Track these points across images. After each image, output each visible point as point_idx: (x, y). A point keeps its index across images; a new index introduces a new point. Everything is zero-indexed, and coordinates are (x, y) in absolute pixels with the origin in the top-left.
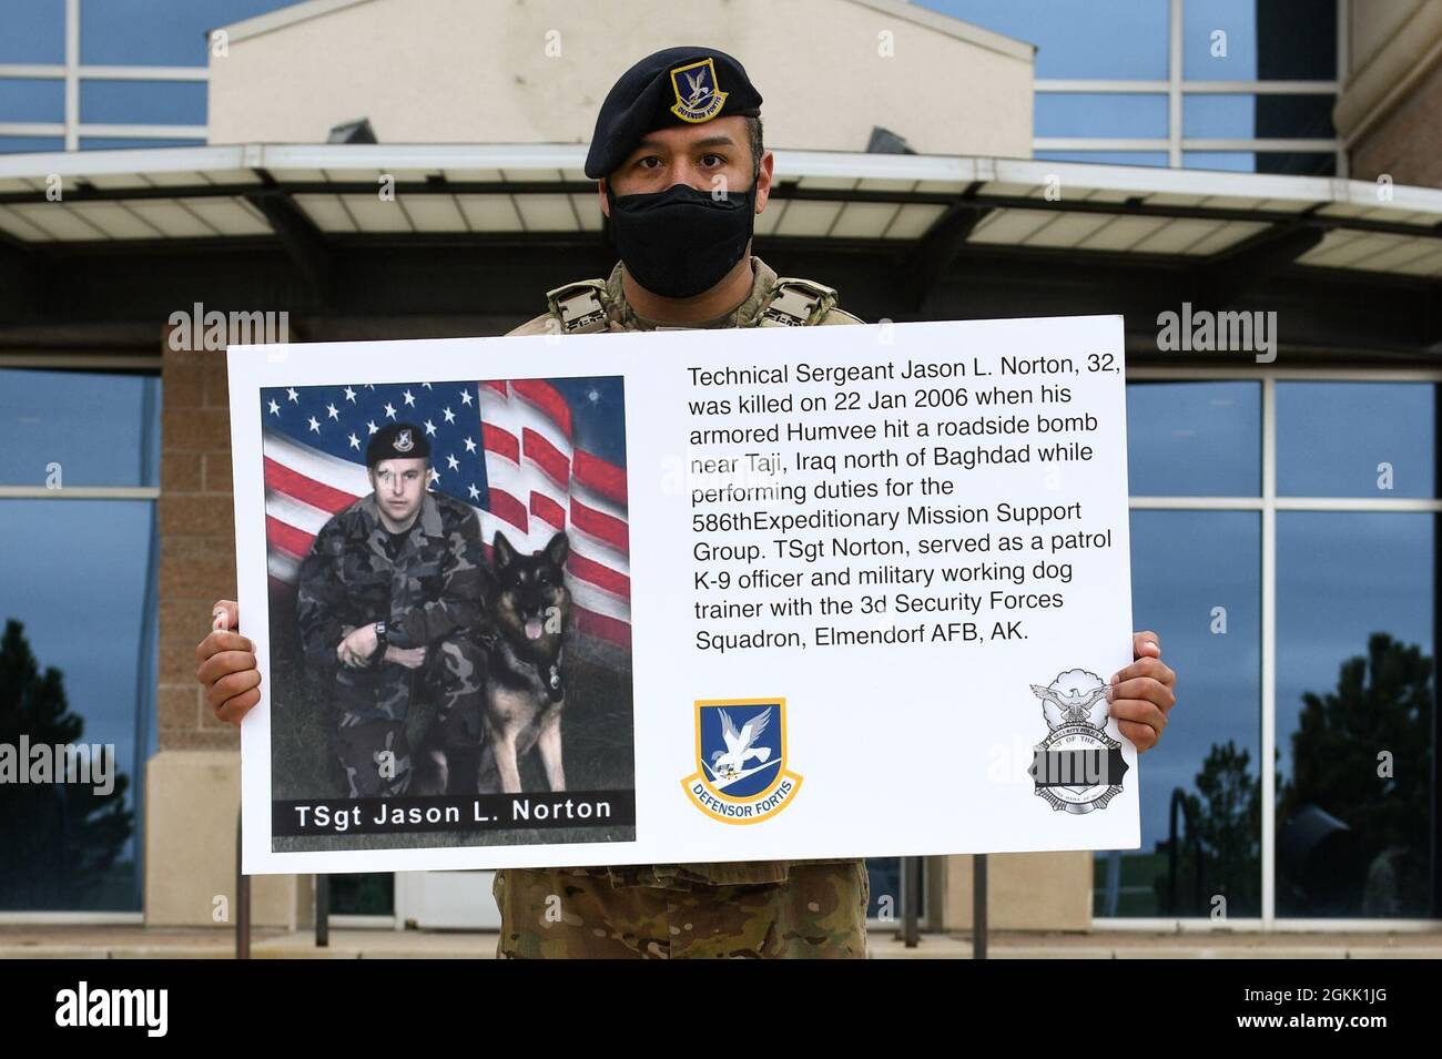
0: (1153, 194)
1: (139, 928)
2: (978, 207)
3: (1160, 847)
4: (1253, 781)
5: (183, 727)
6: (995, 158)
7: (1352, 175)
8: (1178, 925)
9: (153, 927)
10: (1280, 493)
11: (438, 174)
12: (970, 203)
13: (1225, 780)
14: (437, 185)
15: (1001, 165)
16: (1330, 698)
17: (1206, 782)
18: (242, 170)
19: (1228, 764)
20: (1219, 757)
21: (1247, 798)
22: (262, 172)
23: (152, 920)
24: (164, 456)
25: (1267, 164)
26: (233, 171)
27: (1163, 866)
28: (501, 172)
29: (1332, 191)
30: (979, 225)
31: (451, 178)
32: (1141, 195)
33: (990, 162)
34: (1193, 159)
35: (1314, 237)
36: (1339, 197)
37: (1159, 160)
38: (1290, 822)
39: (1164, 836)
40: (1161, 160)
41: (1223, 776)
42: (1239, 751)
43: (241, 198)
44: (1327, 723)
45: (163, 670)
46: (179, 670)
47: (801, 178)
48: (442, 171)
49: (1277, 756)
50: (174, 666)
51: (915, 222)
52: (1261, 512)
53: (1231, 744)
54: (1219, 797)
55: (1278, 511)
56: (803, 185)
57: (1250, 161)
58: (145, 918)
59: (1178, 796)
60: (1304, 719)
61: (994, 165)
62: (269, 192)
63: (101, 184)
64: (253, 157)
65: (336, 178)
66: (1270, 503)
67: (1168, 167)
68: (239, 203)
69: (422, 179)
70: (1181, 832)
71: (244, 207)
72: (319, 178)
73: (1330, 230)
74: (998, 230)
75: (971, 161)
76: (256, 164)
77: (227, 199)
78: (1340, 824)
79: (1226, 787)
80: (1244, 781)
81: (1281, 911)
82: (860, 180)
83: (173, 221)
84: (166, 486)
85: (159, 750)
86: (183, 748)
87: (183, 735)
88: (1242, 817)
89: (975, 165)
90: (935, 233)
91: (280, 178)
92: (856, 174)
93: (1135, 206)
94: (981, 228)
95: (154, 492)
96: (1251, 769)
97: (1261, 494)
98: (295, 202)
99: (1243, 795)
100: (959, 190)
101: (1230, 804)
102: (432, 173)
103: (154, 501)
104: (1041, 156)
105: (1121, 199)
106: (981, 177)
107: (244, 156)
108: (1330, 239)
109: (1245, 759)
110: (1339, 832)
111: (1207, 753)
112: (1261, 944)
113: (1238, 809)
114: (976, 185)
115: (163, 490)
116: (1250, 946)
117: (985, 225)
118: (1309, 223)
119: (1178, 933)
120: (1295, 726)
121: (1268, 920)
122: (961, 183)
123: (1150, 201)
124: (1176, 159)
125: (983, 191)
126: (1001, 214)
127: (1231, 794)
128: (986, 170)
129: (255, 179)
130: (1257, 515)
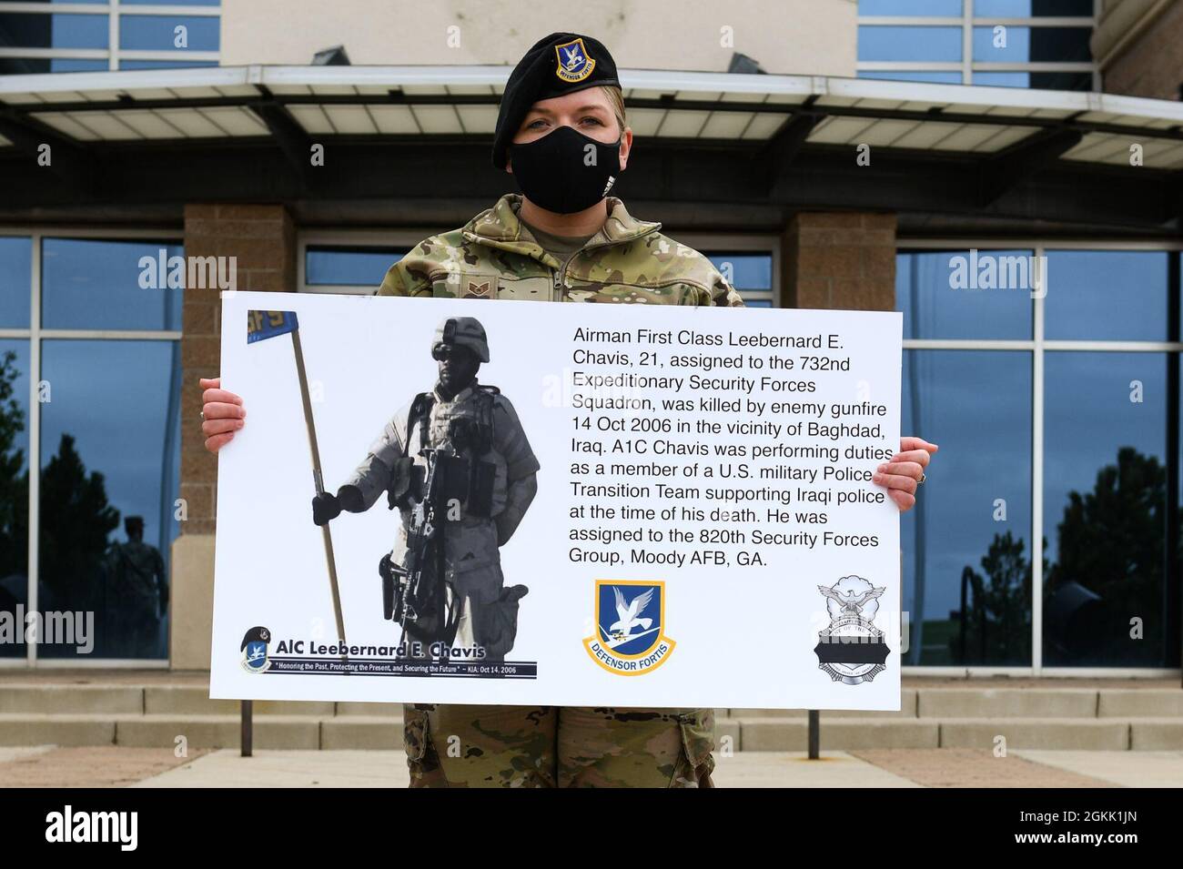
0: (950, 105)
1: (166, 672)
2: (814, 115)
3: (954, 615)
4: (1027, 563)
5: (199, 516)
6: (828, 77)
7: (1105, 90)
8: (967, 672)
9: (176, 670)
10: (1047, 337)
11: (397, 88)
12: (808, 112)
13: (1005, 563)
14: (396, 97)
15: (832, 81)
16: (1089, 497)
17: (989, 563)
18: (247, 85)
19: (1007, 550)
20: (1000, 544)
21: (1022, 576)
22: (261, 87)
23: (175, 665)
24: (185, 307)
25: (1038, 82)
26: (239, 86)
27: (956, 629)
28: (446, 87)
29: (1089, 102)
30: (815, 129)
31: (407, 92)
32: (940, 106)
33: (824, 80)
34: (982, 77)
35: (1074, 138)
36: (1094, 107)
37: (955, 79)
38: (1054, 593)
39: (957, 607)
40: (956, 78)
41: (1003, 559)
42: (1015, 540)
43: (245, 108)
44: (1085, 517)
45: (184, 471)
46: (196, 472)
47: (677, 92)
48: (400, 86)
49: (1045, 544)
50: (193, 469)
51: (765, 126)
52: (1032, 352)
53: (1009, 534)
54: (1000, 575)
55: (1046, 351)
56: (679, 98)
57: (1025, 79)
58: (170, 664)
59: (968, 573)
60: (1068, 513)
61: (827, 82)
62: (267, 103)
63: (138, 96)
64: (254, 75)
65: (318, 92)
66: (1039, 345)
67: (962, 84)
68: (244, 111)
69: (385, 92)
70: (970, 602)
71: (247, 114)
72: (306, 92)
73: (1087, 132)
74: (830, 132)
75: (809, 78)
76: (257, 81)
77: (235, 108)
78: (1094, 596)
79: (1006, 567)
80: (1020, 563)
81: (1047, 662)
82: (723, 94)
83: (194, 125)
84: (187, 330)
85: (181, 534)
86: (199, 532)
87: (200, 522)
88: (1017, 591)
89: (812, 81)
90: (782, 135)
91: (276, 92)
92: (721, 90)
93: (936, 114)
94: (817, 132)
95: (177, 335)
96: (1024, 555)
97: (1033, 338)
98: (286, 110)
99: (1018, 573)
100: (799, 101)
101: (1008, 582)
102: (392, 88)
103: (175, 342)
104: (863, 75)
105: (925, 108)
106: (817, 91)
107: (247, 75)
108: (1087, 140)
109: (1020, 547)
110: (1092, 601)
111: (991, 541)
112: (1032, 685)
113: (1014, 586)
114: (813, 98)
115: (184, 334)
116: (1022, 687)
117: (821, 128)
118: (1071, 128)
119: (967, 678)
120: (1060, 518)
121: (1037, 668)
122: (801, 96)
123: (946, 111)
124: (968, 77)
125: (819, 102)
126: (833, 120)
127: (1008, 573)
128: (820, 86)
129: (256, 93)
130: (1030, 354)
